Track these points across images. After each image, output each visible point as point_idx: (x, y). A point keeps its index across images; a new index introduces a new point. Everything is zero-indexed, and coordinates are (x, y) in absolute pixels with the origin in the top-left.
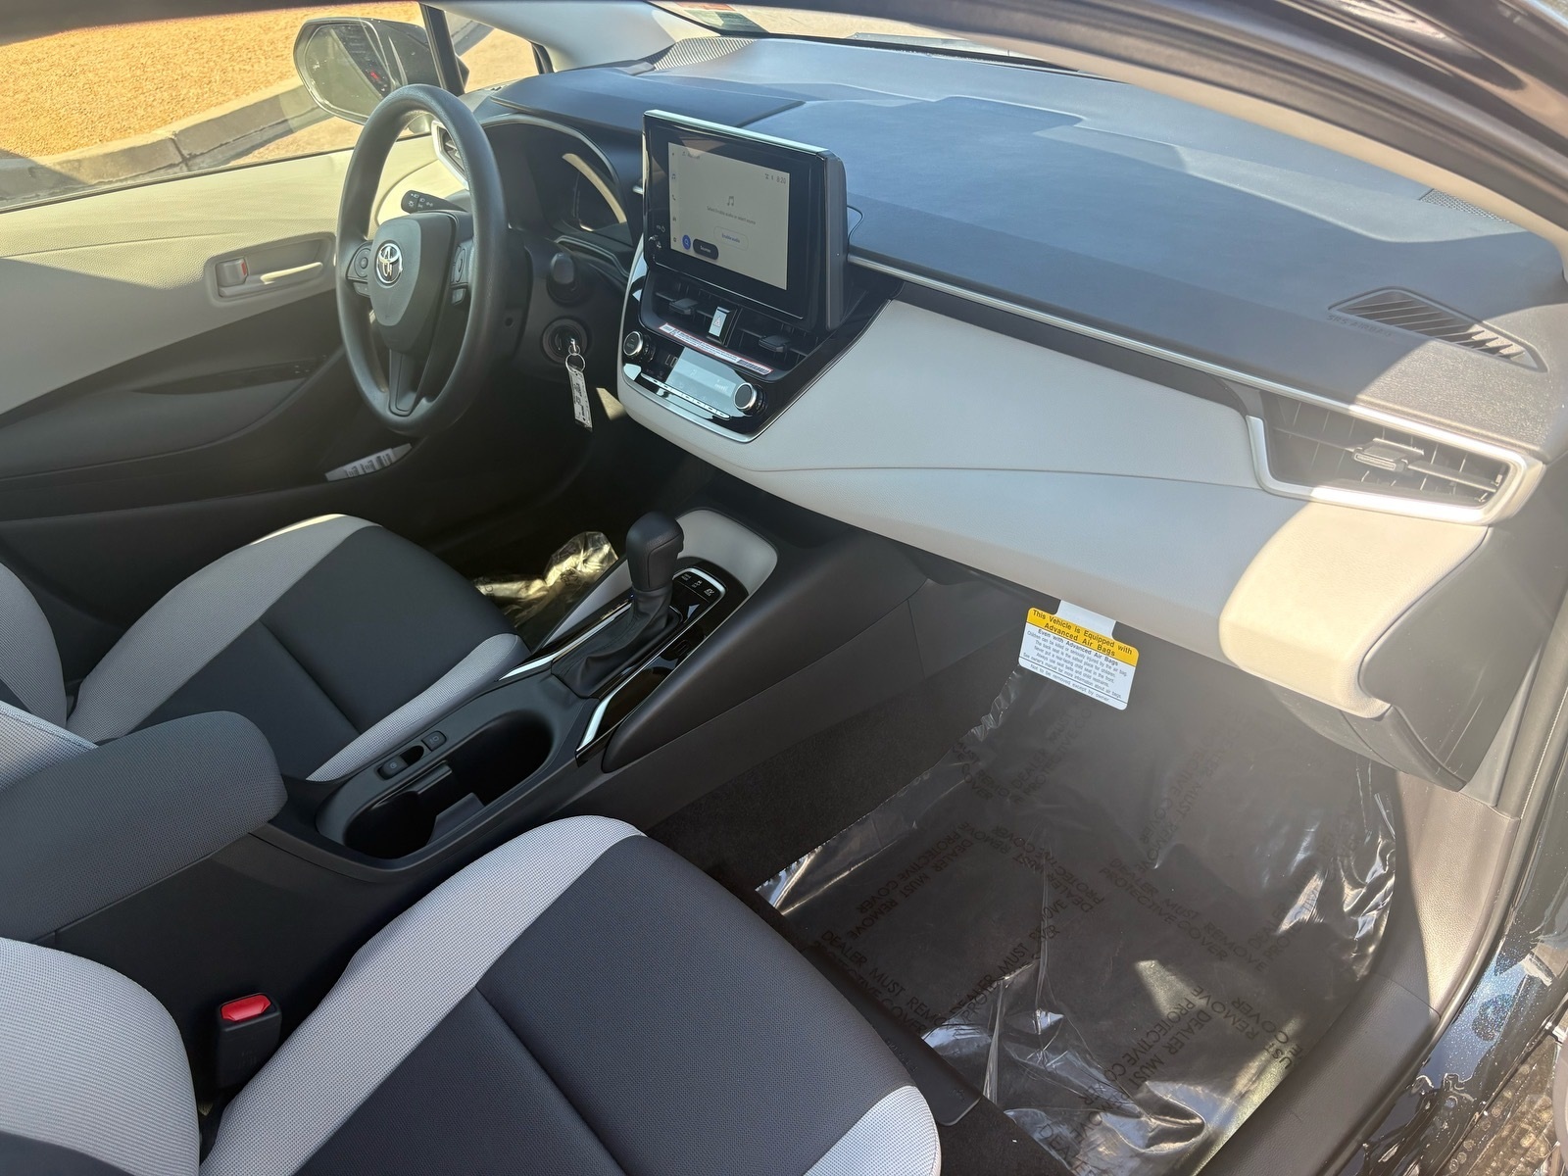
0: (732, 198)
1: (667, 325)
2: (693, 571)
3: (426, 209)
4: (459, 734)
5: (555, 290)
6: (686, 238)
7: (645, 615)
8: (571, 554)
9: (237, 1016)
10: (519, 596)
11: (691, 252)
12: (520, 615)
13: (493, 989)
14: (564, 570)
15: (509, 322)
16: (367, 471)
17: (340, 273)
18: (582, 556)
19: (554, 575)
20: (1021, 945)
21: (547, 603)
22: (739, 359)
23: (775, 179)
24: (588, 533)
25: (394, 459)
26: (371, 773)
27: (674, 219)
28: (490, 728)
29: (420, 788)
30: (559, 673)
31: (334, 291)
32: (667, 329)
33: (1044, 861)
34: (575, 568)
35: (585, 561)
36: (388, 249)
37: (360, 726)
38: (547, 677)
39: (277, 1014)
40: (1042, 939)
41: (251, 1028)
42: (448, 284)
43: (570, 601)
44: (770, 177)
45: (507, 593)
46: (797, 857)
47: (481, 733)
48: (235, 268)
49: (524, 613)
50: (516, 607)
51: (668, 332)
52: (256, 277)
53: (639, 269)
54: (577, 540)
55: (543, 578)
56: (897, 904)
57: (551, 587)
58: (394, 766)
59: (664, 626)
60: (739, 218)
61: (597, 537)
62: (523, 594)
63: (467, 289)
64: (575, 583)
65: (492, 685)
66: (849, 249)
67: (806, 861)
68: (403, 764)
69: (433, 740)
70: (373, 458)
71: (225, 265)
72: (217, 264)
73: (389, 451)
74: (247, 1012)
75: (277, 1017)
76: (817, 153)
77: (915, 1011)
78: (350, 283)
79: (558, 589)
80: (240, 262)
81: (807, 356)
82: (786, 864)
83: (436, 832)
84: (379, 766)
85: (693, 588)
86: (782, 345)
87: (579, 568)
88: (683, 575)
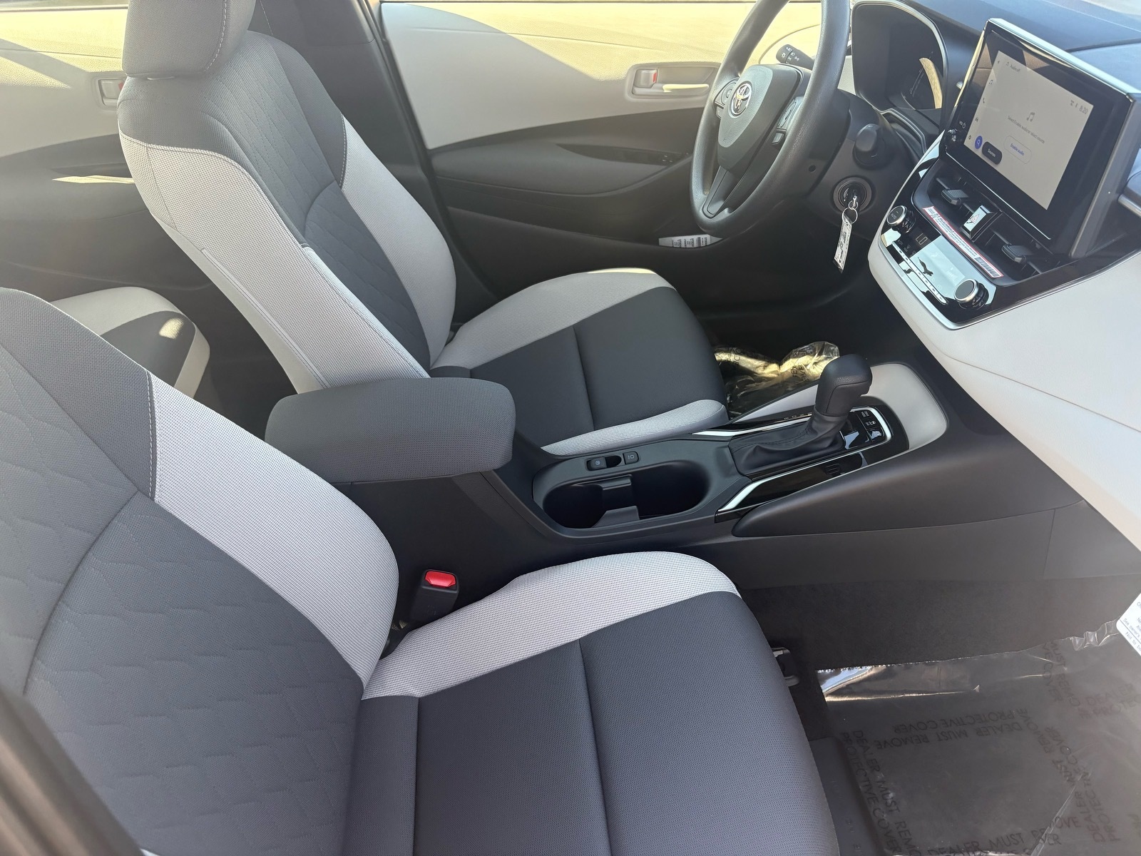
0: (1033, 114)
1: (932, 208)
2: (874, 411)
3: (793, 62)
4: (649, 460)
5: (856, 152)
6: (980, 138)
7: (815, 432)
8: (808, 354)
9: (433, 582)
10: (756, 371)
11: (979, 153)
12: (750, 385)
13: (588, 646)
14: (797, 364)
15: (812, 168)
16: (688, 246)
17: (712, 96)
18: (815, 358)
19: (789, 365)
20: (1019, 834)
21: (773, 384)
22: (978, 256)
23: (1079, 107)
24: (826, 343)
25: (708, 243)
26: (582, 461)
27: (977, 120)
28: (671, 466)
29: (606, 486)
30: (732, 447)
31: (703, 108)
32: (931, 212)
33: (1079, 778)
34: (806, 366)
35: (815, 363)
36: (745, 88)
37: (597, 424)
38: (725, 447)
39: (456, 592)
40: (1041, 841)
41: (437, 593)
42: (775, 127)
43: (790, 389)
44: (1074, 104)
45: (748, 366)
46: (861, 664)
47: (663, 466)
48: (648, 75)
49: (754, 385)
50: (750, 378)
51: (930, 214)
52: (660, 85)
53: (933, 152)
54: (817, 345)
55: (780, 364)
56: (928, 742)
57: (782, 373)
58: (598, 463)
59: (827, 446)
60: (1032, 134)
61: (832, 348)
62: (760, 371)
63: (785, 134)
64: (801, 377)
65: (685, 436)
66: (1123, 190)
67: (867, 671)
68: (604, 465)
69: (631, 457)
70: (695, 237)
71: (643, 72)
72: (638, 69)
73: (708, 236)
74: (440, 581)
75: (454, 594)
76: (1128, 94)
77: (900, 832)
78: (715, 106)
79: (786, 376)
80: (654, 72)
81: (1041, 273)
82: (851, 665)
83: (602, 522)
84: (589, 459)
85: (866, 425)
86: (1022, 256)
87: (808, 367)
88: (864, 411)
